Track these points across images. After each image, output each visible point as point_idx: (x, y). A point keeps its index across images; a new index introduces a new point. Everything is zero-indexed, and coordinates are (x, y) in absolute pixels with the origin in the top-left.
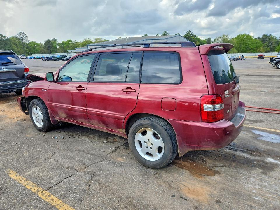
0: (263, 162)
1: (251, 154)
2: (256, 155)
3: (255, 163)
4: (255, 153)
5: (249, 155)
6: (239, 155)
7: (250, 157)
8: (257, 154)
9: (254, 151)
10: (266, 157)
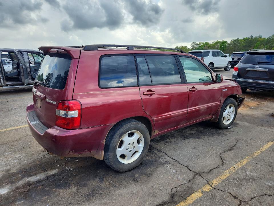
0: (12, 183)
1: (29, 184)
2: (23, 187)
3: (20, 176)
4: (26, 189)
5: (30, 181)
6: (41, 174)
7: (28, 180)
8: (22, 190)
9: (28, 191)
10: (11, 192)
